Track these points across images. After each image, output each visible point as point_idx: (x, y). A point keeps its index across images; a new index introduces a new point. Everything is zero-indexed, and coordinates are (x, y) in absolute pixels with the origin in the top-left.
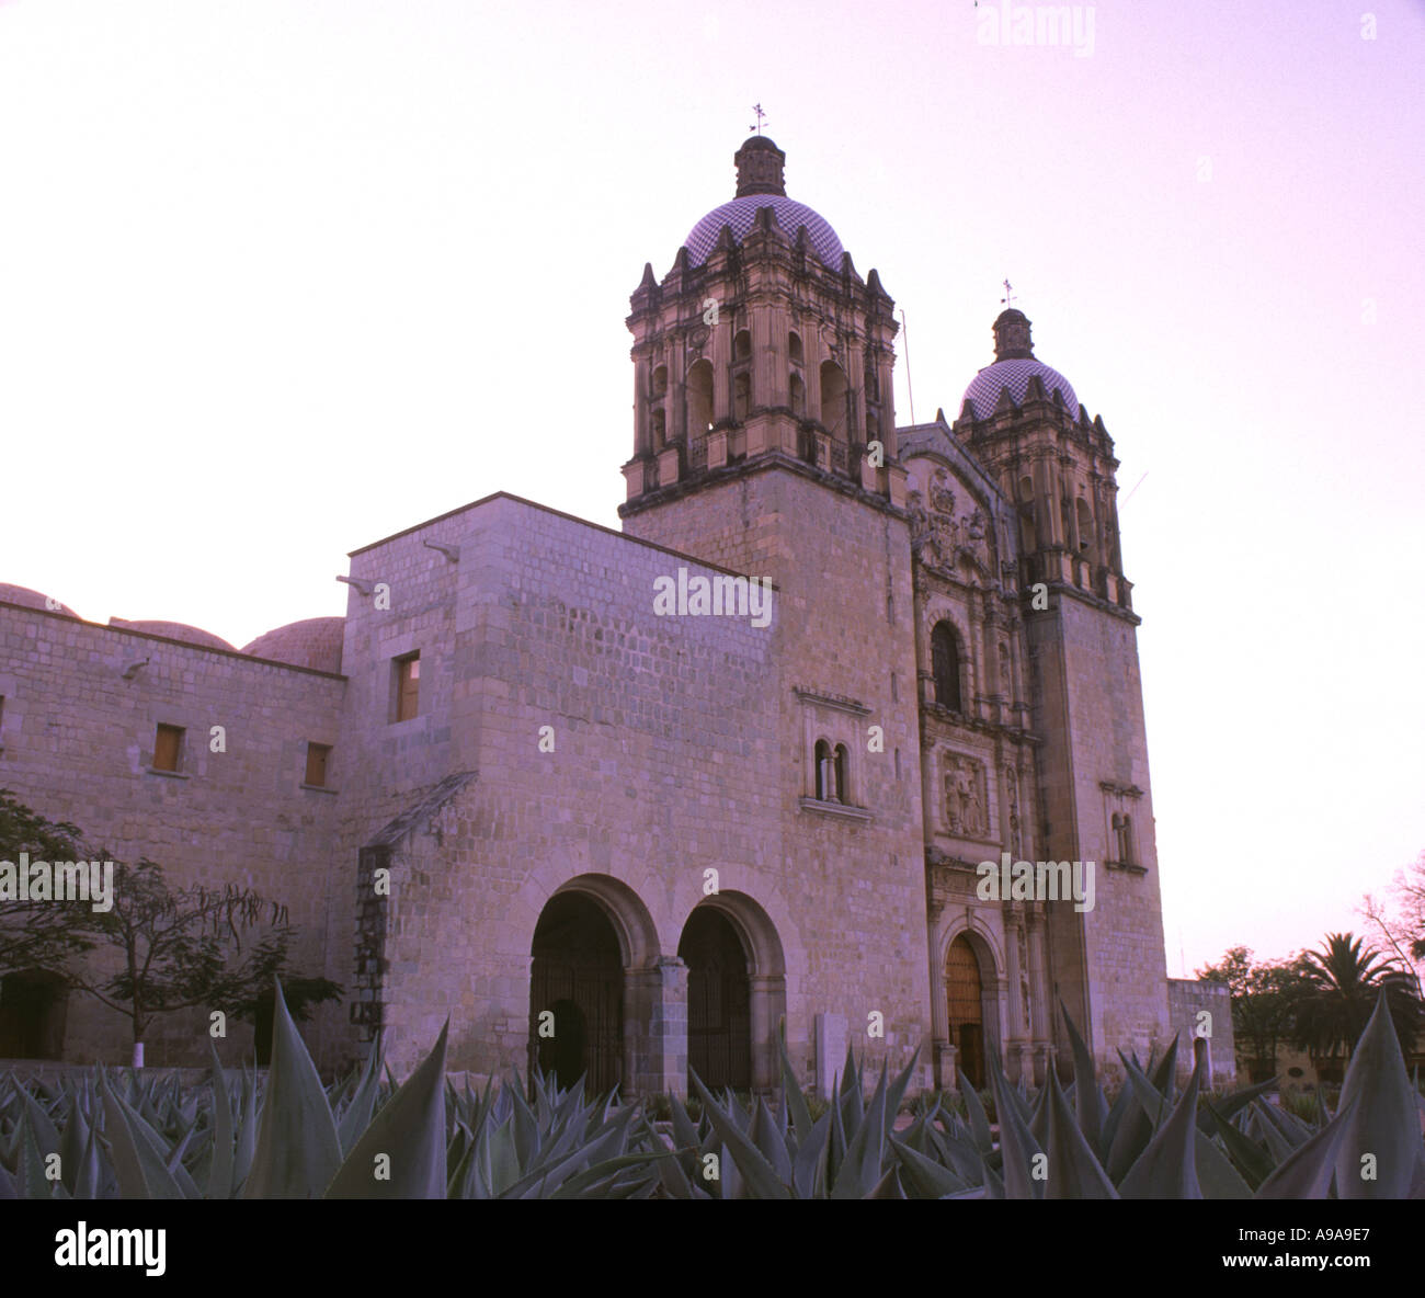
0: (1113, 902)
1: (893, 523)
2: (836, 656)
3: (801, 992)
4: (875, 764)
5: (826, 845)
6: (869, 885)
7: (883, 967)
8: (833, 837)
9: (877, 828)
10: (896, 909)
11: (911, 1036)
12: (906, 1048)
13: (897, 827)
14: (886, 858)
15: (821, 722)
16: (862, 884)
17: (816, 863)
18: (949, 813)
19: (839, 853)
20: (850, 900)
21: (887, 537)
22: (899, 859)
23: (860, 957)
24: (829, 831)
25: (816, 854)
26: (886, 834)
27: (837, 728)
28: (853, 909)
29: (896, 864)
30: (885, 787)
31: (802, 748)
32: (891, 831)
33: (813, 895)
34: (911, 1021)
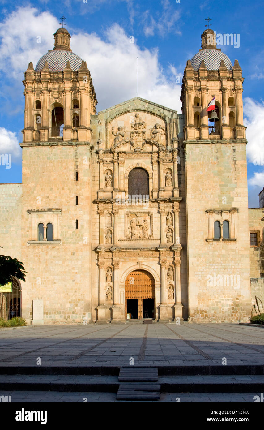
0: (211, 253)
1: (80, 147)
2: (48, 197)
3: (28, 294)
4: (65, 226)
5: (41, 253)
6: (61, 262)
7: (66, 286)
8: (43, 250)
9: (66, 245)
10: (73, 268)
11: (79, 305)
12: (76, 308)
13: (74, 243)
14: (70, 253)
15: (39, 218)
16: (57, 262)
17: (36, 258)
18: (131, 233)
19: (47, 254)
20: (51, 267)
21: (76, 153)
22: (76, 253)
23: (55, 283)
24: (42, 249)
25: (37, 256)
26: (70, 246)
27: (46, 219)
28: (52, 270)
29: (74, 254)
30: (70, 232)
31: (30, 227)
32: (72, 245)
33: (34, 267)
34: (79, 300)
